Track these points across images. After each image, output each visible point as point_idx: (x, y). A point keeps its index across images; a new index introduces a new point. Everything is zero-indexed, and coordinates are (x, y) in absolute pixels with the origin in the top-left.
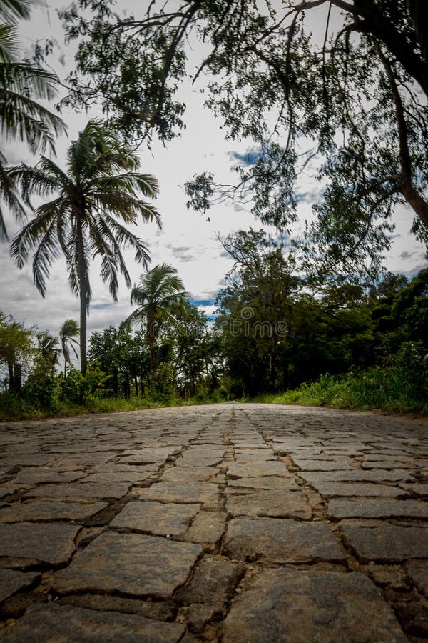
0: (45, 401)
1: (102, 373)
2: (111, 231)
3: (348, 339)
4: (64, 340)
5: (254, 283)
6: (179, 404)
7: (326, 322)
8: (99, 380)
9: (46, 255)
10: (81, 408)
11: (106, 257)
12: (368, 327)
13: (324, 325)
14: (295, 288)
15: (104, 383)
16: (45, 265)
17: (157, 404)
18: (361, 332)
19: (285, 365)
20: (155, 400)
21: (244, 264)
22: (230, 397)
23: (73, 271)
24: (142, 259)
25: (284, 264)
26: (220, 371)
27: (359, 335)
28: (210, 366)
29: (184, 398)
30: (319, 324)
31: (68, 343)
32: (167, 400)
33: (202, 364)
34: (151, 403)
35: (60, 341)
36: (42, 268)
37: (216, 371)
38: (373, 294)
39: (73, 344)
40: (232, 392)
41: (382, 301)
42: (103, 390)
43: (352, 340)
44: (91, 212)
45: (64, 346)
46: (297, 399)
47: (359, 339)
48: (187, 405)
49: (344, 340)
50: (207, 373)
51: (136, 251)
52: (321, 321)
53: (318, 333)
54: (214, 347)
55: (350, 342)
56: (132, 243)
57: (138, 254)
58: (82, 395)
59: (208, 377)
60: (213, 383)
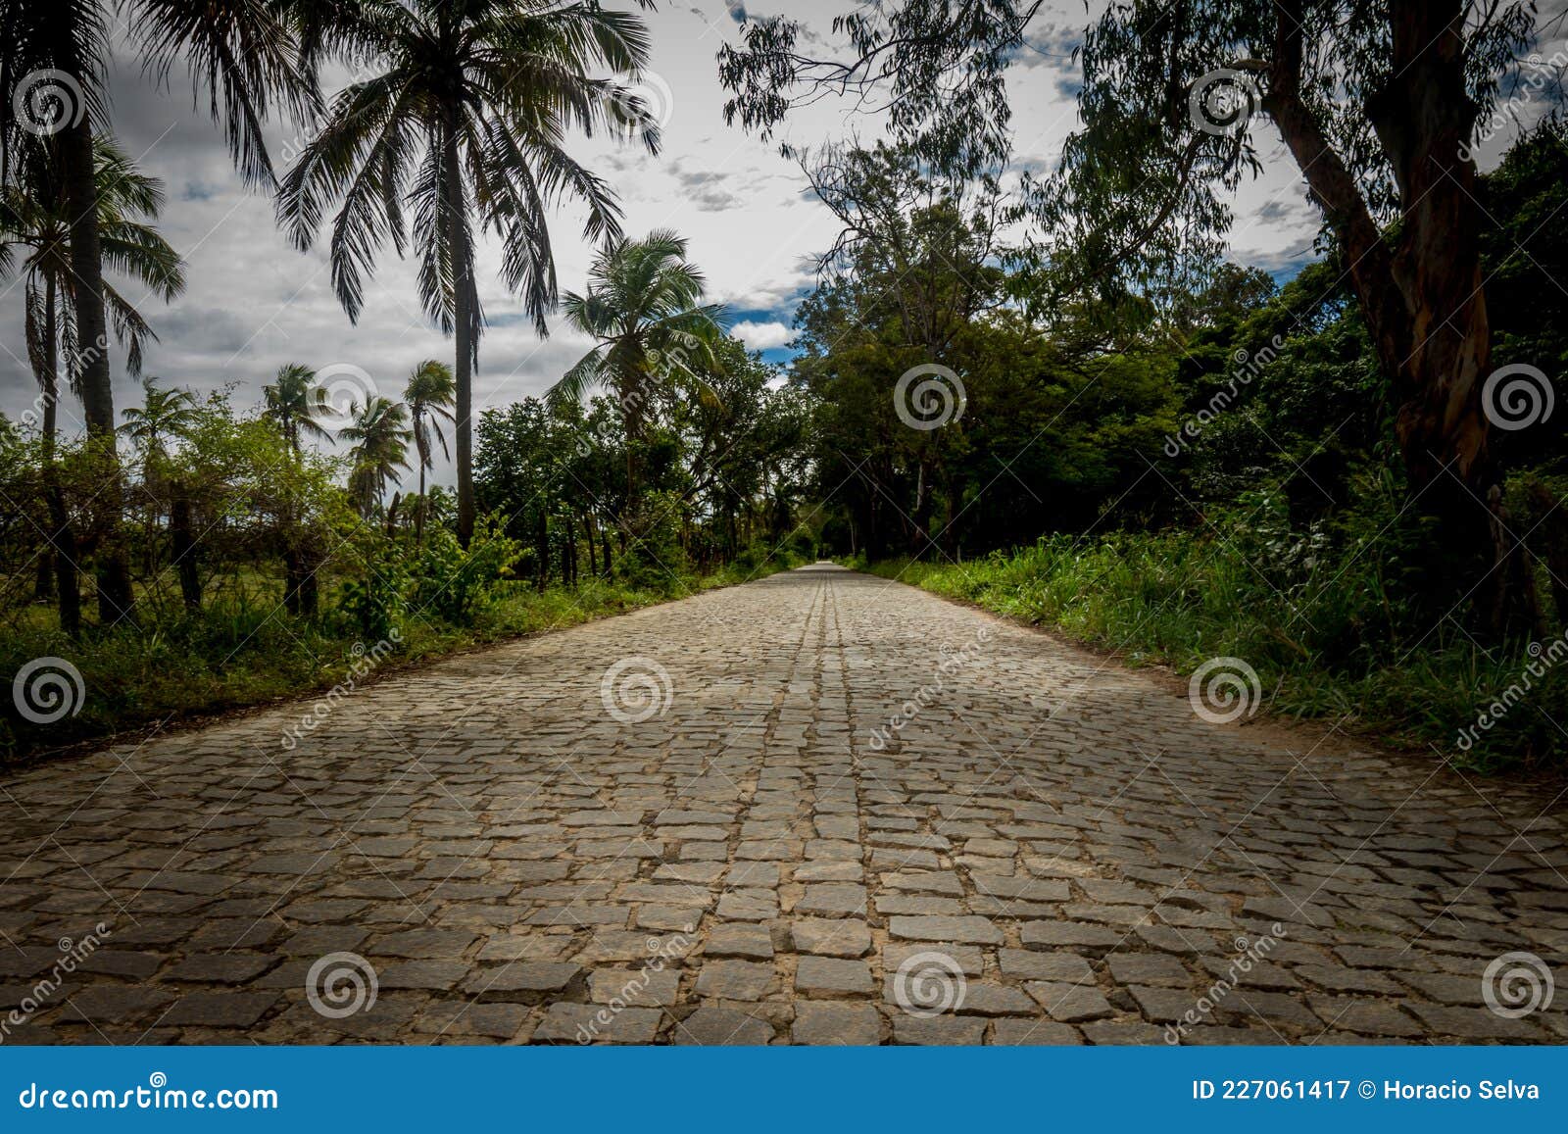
0: (372, 625)
1: (509, 544)
2: (528, 160)
3: (1115, 427)
4: (417, 410)
5: (887, 280)
6: (696, 589)
7: (1064, 384)
8: (501, 562)
9: (367, 219)
10: (460, 635)
11: (516, 225)
12: (1166, 401)
13: (1059, 390)
14: (991, 297)
15: (514, 567)
16: (363, 242)
17: (640, 595)
18: (1149, 412)
19: (955, 489)
20: (636, 585)
21: (862, 233)
22: (821, 551)
23: (429, 257)
24: (603, 233)
25: (963, 235)
26: (799, 490)
27: (1141, 419)
28: (774, 478)
29: (706, 572)
30: (1048, 388)
31: (426, 419)
32: (666, 586)
33: (754, 471)
34: (628, 595)
35: (409, 412)
36: (357, 253)
37: (785, 492)
38: (1182, 315)
39: (439, 417)
40: (825, 540)
41: (1208, 336)
42: (512, 583)
43: (1126, 430)
44: (478, 108)
45: (417, 424)
46: (976, 592)
47: (1143, 428)
48: (715, 588)
49: (1105, 429)
50: (766, 494)
51: (588, 212)
52: (1051, 380)
53: (1041, 409)
54: (784, 438)
55: (1121, 436)
56: (581, 189)
57: (595, 221)
58: (460, 597)
59: (769, 501)
60: (780, 517)
